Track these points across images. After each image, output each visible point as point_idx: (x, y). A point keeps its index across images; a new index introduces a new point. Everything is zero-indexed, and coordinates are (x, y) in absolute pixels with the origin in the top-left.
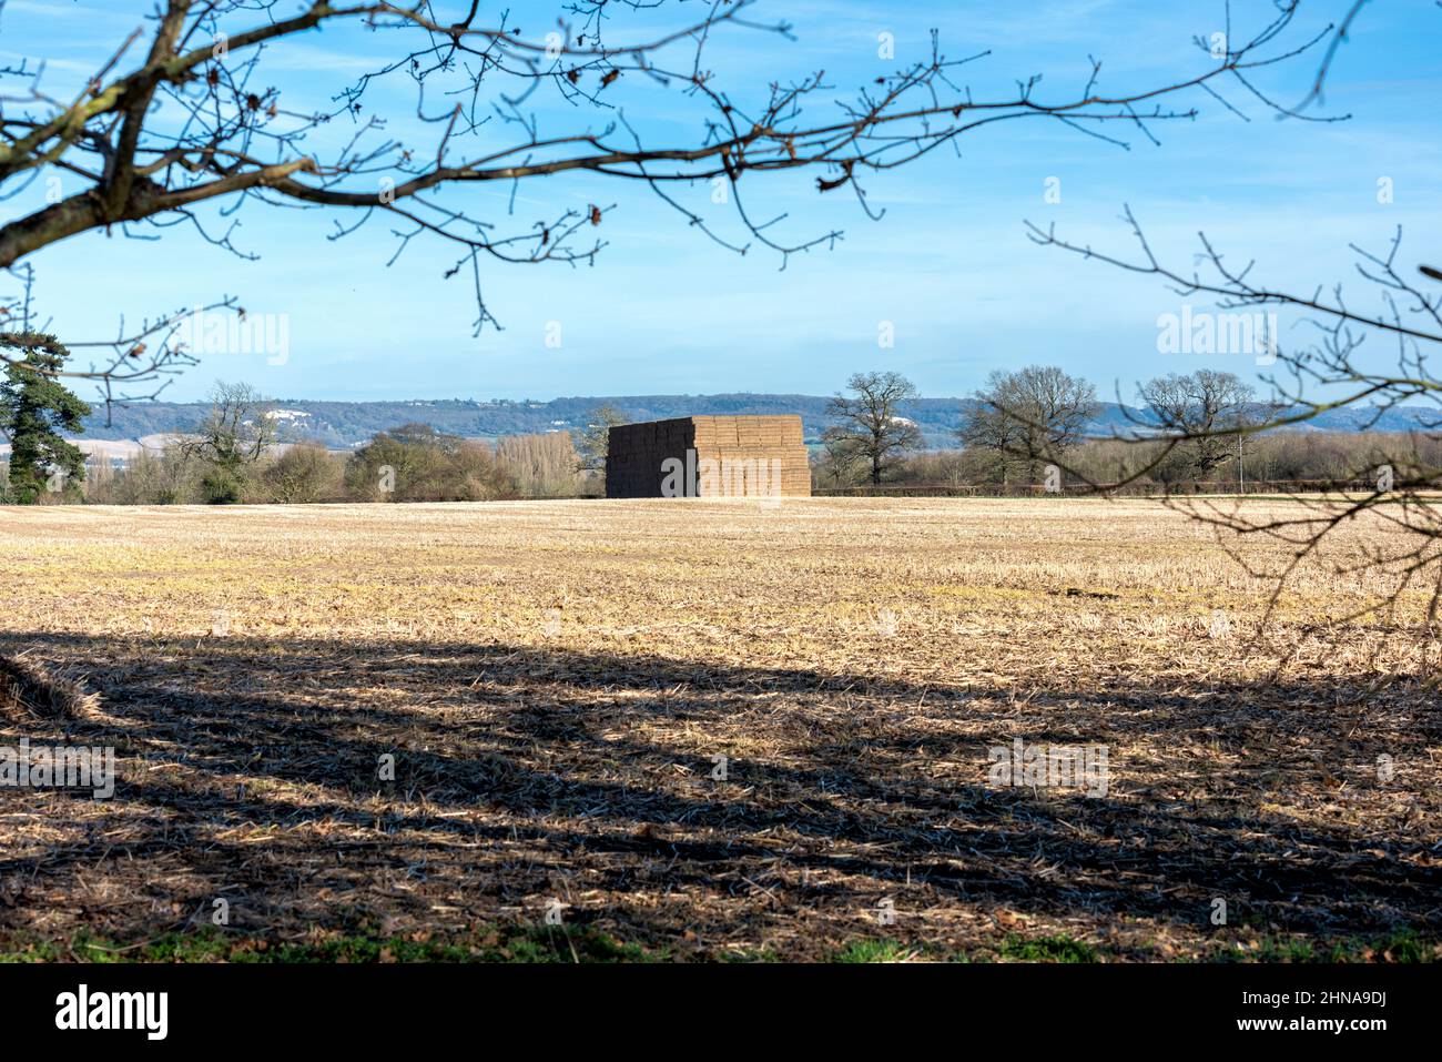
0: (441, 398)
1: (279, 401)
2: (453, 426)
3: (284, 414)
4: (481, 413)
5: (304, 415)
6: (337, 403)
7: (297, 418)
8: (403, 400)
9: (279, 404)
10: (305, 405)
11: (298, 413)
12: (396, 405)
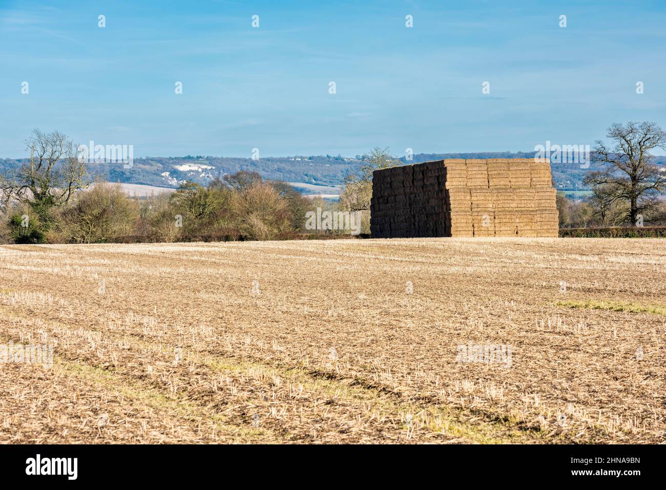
0: (316, 155)
1: (189, 157)
2: (325, 177)
3: (194, 167)
4: (347, 166)
5: (209, 168)
6: (235, 159)
7: (203, 170)
8: (286, 156)
9: (189, 159)
10: (210, 160)
11: (204, 167)
12: (281, 160)
